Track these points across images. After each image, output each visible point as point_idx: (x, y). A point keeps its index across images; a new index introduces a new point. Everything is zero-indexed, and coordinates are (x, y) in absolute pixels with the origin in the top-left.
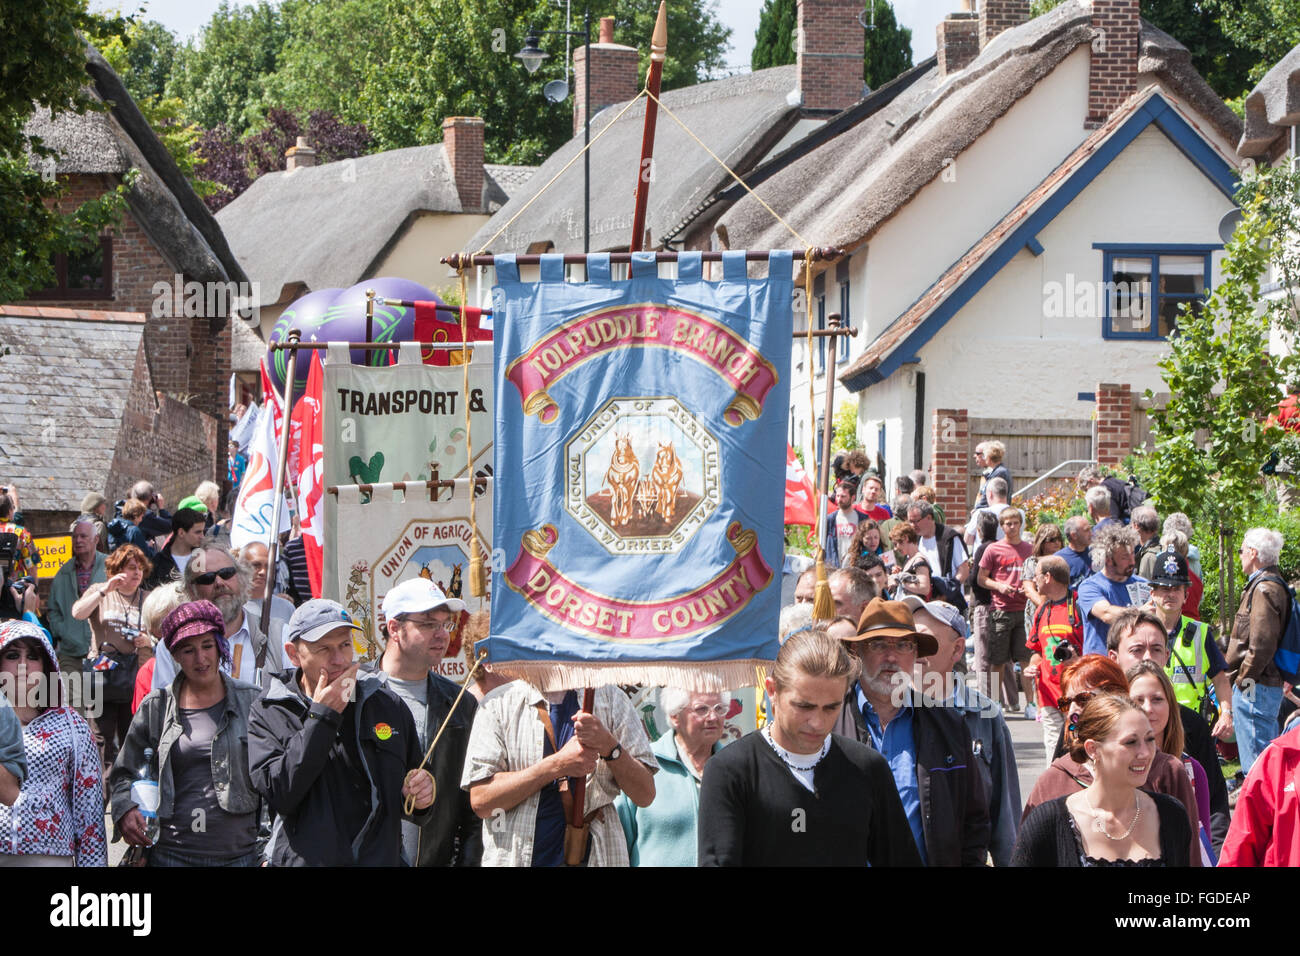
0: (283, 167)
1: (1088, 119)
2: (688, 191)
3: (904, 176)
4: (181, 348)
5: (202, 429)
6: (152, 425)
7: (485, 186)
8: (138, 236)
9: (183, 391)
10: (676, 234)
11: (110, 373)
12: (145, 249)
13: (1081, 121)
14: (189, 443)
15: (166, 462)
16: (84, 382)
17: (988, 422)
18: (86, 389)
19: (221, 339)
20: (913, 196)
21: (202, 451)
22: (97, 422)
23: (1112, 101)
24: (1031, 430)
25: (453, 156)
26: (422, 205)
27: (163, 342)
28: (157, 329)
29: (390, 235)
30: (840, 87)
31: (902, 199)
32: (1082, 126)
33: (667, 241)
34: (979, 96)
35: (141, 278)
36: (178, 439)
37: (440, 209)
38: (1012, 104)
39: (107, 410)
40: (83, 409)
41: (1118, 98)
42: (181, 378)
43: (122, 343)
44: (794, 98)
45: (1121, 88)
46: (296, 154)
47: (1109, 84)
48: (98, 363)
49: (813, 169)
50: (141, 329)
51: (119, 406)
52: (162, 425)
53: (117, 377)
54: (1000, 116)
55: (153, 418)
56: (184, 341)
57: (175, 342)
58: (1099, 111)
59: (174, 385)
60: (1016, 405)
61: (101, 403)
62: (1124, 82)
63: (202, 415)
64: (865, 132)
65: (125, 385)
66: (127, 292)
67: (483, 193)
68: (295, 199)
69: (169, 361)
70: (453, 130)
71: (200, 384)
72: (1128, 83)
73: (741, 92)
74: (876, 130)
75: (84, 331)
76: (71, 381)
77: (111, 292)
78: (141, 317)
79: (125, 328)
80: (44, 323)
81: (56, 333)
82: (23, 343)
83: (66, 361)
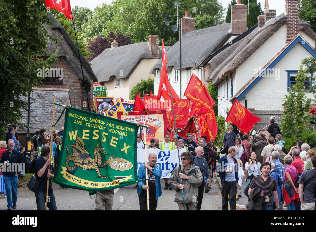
0: (110, 47)
1: (286, 41)
2: (205, 54)
3: (244, 54)
7: (159, 52)
8: (69, 70)
10: (201, 64)
11: (61, 102)
12: (70, 73)
13: (285, 41)
17: (260, 111)
20: (246, 59)
22: (58, 114)
23: (292, 36)
24: (269, 113)
25: (151, 45)
26: (143, 57)
27: (75, 94)
28: (73, 91)
29: (136, 64)
30: (241, 28)
31: (244, 60)
32: (285, 42)
33: (199, 66)
34: (261, 36)
35: (69, 80)
37: (148, 57)
38: (269, 37)
39: (59, 111)
41: (293, 36)
42: (79, 103)
43: (64, 96)
44: (230, 31)
45: (294, 34)
46: (113, 44)
47: (291, 33)
49: (230, 50)
50: (68, 92)
54: (266, 40)
56: (79, 94)
57: (77, 94)
58: (289, 39)
59: (77, 104)
60: (268, 107)
62: (295, 32)
64: (243, 41)
66: (66, 83)
67: (158, 53)
68: (113, 55)
69: (76, 98)
70: (150, 38)
72: (296, 32)
73: (218, 29)
74: (245, 40)
75: (55, 93)
76: (52, 105)
77: (63, 83)
78: (68, 90)
79: (64, 92)
80: (46, 91)
81: (49, 94)
82: (41, 96)
83: (51, 100)
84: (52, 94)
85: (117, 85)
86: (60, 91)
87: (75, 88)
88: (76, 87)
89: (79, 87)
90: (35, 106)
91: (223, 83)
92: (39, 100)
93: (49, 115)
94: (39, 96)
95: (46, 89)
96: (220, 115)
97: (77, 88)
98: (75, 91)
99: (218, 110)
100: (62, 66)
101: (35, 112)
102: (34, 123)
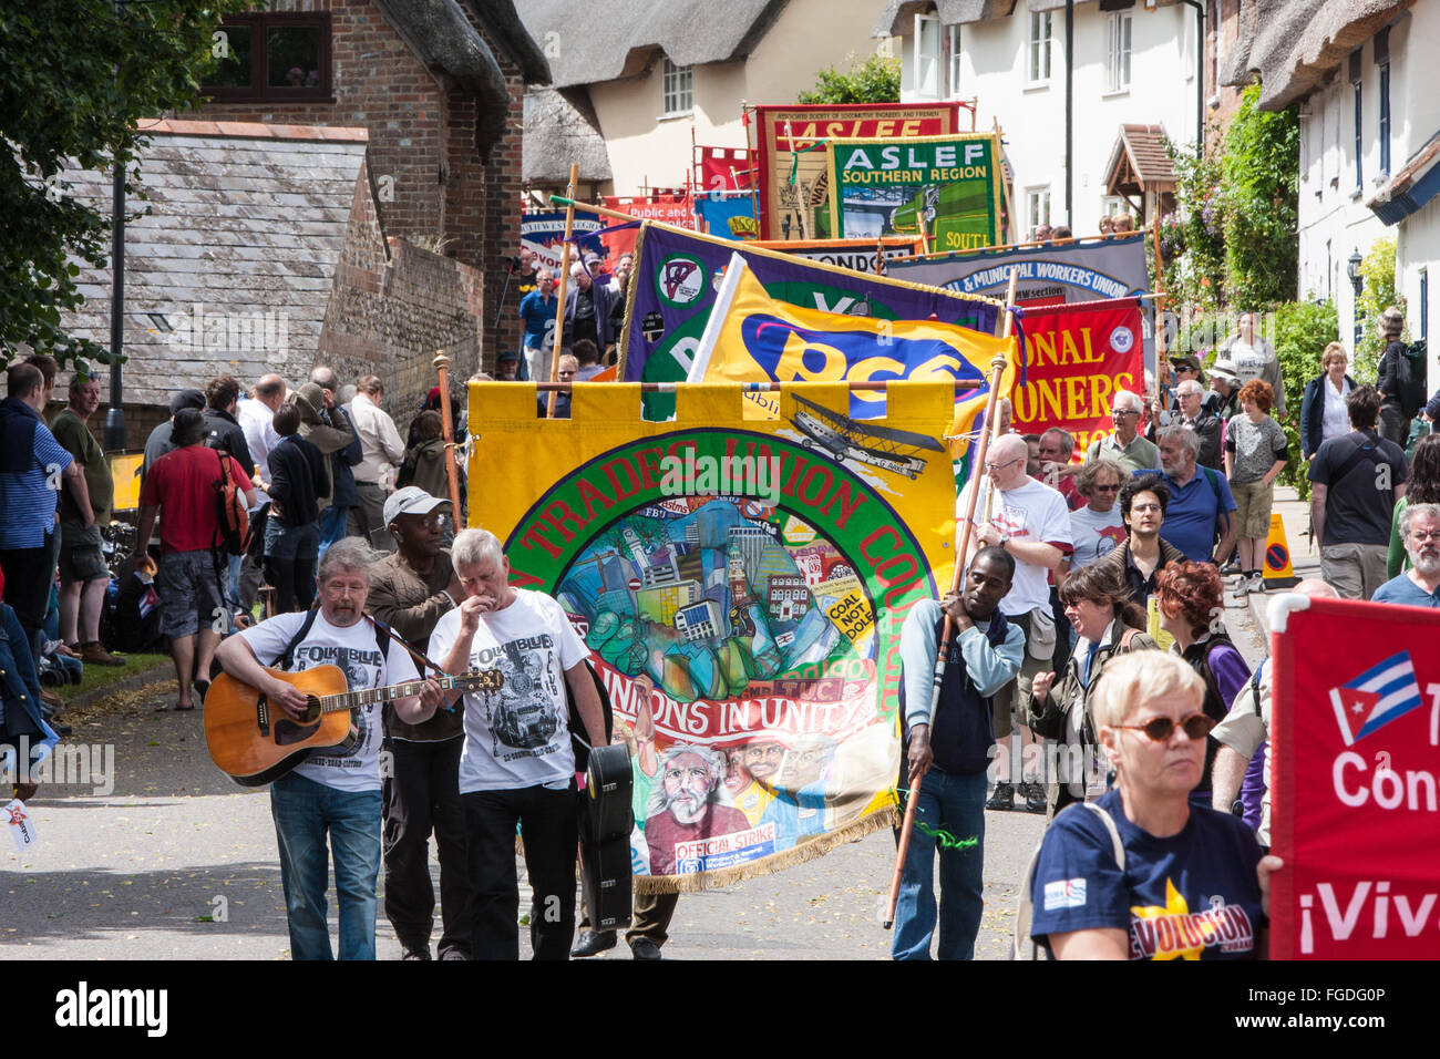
4: (431, 170)
5: (459, 287)
6: (382, 284)
8: (367, 11)
9: (433, 232)
11: (318, 214)
12: (379, 29)
14: (439, 306)
15: (403, 335)
16: (281, 227)
18: (284, 238)
19: (507, 148)
21: (459, 318)
22: (299, 283)
27: (405, 161)
28: (397, 144)
35: (374, 71)
36: (422, 302)
39: (312, 266)
40: (280, 265)
42: (431, 214)
43: (336, 170)
48: (301, 200)
50: (362, 150)
51: (329, 259)
52: (397, 283)
53: (328, 219)
55: (383, 274)
56: (432, 161)
57: (421, 161)
59: (422, 223)
61: (305, 255)
63: (459, 266)
65: (340, 231)
66: (352, 90)
69: (415, 189)
71: (461, 220)
75: (282, 155)
76: (263, 226)
77: (331, 91)
78: (362, 134)
79: (339, 148)
80: (225, 143)
81: (243, 157)
82: (195, 173)
83: (256, 197)
84: (266, 158)
85: (671, 104)
86: (316, 141)
87: (405, 124)
88: (414, 116)
89: (429, 116)
90: (157, 233)
91: (1328, 91)
92: (185, 198)
93: (244, 294)
94: (181, 170)
95: (226, 127)
96: (1311, 296)
97: (418, 124)
98: (406, 143)
99: (1301, 262)
101: (156, 269)
102: (153, 343)
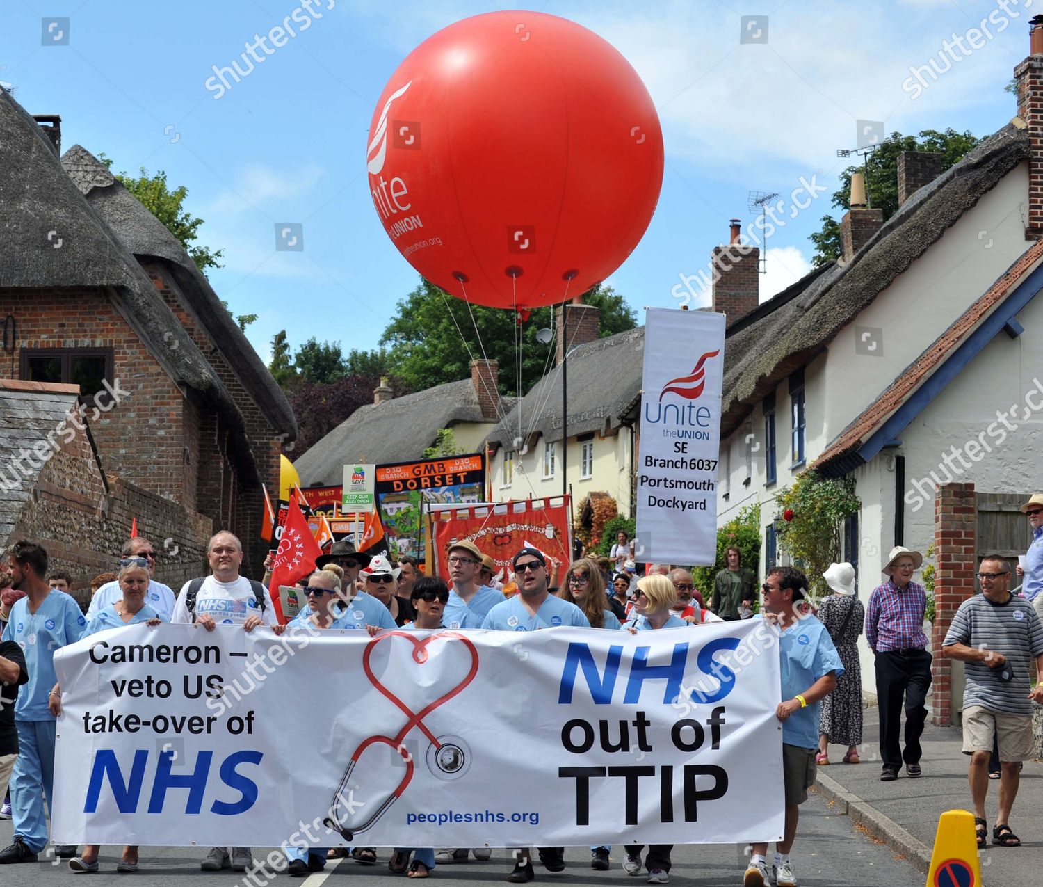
4: (178, 451)
8: (138, 347)
9: (179, 491)
12: (145, 358)
27: (161, 445)
28: (155, 433)
35: (141, 386)
56: (179, 445)
57: (171, 445)
59: (171, 486)
87: (162, 421)
88: (168, 415)
89: (177, 415)
97: (170, 421)
98: (161, 433)
100: (112, 330)
